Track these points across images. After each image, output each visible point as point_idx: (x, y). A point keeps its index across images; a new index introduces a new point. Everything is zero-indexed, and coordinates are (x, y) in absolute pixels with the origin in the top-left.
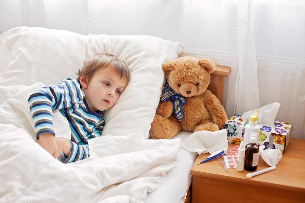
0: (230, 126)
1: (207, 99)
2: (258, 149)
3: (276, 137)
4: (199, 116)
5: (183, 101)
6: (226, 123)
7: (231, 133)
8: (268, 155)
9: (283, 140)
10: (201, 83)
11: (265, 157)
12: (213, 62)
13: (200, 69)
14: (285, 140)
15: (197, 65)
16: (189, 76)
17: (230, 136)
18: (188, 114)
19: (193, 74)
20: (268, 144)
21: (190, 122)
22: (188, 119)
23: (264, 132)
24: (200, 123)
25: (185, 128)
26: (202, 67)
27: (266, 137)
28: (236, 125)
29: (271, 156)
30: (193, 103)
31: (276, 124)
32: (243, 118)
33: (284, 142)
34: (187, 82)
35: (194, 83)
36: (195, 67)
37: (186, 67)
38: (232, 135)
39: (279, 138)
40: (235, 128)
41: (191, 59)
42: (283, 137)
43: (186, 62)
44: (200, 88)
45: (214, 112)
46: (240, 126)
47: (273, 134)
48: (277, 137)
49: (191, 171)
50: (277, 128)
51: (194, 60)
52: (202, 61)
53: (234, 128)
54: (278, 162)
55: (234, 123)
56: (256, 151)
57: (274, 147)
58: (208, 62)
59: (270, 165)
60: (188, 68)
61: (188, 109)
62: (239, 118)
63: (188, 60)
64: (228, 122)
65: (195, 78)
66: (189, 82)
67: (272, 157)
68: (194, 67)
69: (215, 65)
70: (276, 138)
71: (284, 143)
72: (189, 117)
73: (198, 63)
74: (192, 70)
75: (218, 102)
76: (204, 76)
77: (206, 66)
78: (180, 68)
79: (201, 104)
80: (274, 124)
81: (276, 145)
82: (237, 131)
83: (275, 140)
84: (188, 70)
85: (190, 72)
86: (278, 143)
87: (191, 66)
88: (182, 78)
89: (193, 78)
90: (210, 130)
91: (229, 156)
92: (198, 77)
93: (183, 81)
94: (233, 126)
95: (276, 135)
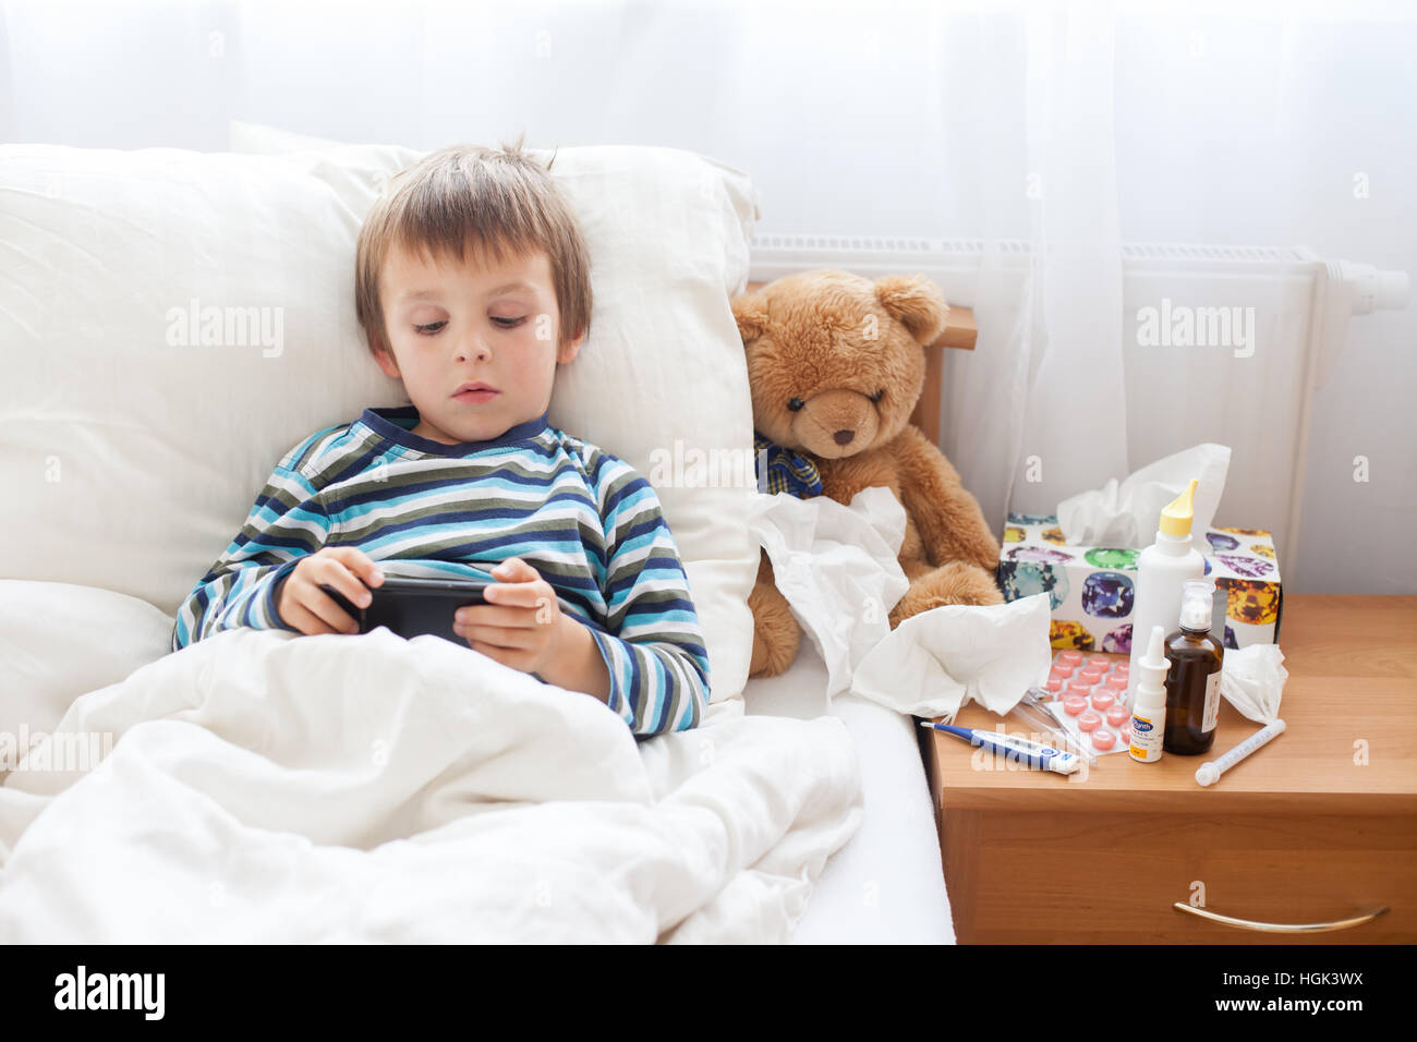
0: (1025, 569)
1: (913, 465)
3: (1239, 593)
5: (816, 478)
6: (1004, 557)
9: (1270, 605)
10: (894, 391)
11: (1230, 687)
12: (938, 293)
13: (887, 326)
14: (1276, 602)
15: (874, 310)
16: (841, 361)
19: (858, 348)
26: (892, 315)
28: (1053, 561)
31: (1213, 540)
33: (1272, 611)
34: (834, 389)
35: (866, 391)
36: (866, 317)
37: (825, 318)
39: (1251, 599)
40: (1047, 576)
41: (841, 282)
42: (1271, 592)
43: (823, 299)
44: (890, 412)
45: (942, 524)
46: (1067, 563)
47: (1223, 583)
48: (1243, 596)
50: (1225, 556)
52: (895, 290)
53: (1044, 579)
55: (1037, 556)
56: (1215, 663)
57: (1231, 641)
58: (918, 295)
59: (1258, 717)
60: (835, 324)
62: (1047, 527)
63: (830, 287)
64: (1012, 554)
65: (870, 370)
66: (846, 389)
68: (860, 316)
70: (1238, 600)
71: (1273, 616)
73: (874, 300)
74: (853, 334)
76: (906, 358)
77: (910, 310)
78: (800, 326)
80: (1206, 540)
81: (1240, 628)
82: (1057, 589)
83: (1236, 610)
84: (835, 334)
85: (845, 340)
86: (1248, 618)
87: (846, 312)
88: (808, 371)
89: (862, 371)
90: (962, 591)
91: (1074, 701)
92: (880, 363)
93: (814, 384)
94: (1041, 568)
95: (1241, 584)
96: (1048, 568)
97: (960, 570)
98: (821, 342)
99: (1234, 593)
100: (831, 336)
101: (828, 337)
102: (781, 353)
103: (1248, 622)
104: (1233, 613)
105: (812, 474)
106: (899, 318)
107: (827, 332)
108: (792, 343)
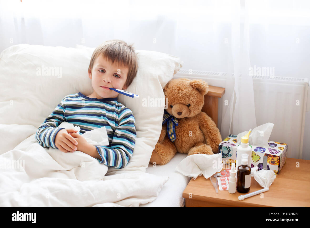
0: (224, 147)
1: (202, 121)
2: (250, 171)
4: (194, 138)
5: (176, 122)
6: (220, 144)
7: (225, 155)
8: (261, 177)
9: (277, 161)
10: (192, 105)
11: (258, 179)
12: (206, 83)
13: (191, 90)
14: (278, 161)
15: (189, 87)
16: (179, 97)
17: (224, 157)
18: (183, 136)
19: (184, 95)
20: (262, 165)
21: (185, 144)
22: (182, 141)
23: (258, 153)
24: (194, 145)
25: (180, 150)
26: (193, 88)
27: (260, 158)
28: (230, 146)
29: (265, 177)
30: (188, 125)
31: (270, 144)
32: (237, 138)
33: (278, 162)
34: (178, 103)
35: (185, 104)
36: (187, 88)
37: (178, 88)
38: (226, 157)
39: (273, 159)
40: (229, 149)
41: (183, 80)
42: (277, 158)
43: (178, 84)
44: (192, 109)
45: (208, 134)
46: (234, 147)
47: (267, 155)
48: (271, 158)
49: (183, 194)
50: (271, 149)
51: (186, 81)
52: (194, 83)
53: (228, 150)
54: (271, 183)
55: (228, 145)
56: (248, 173)
57: (268, 168)
58: (199, 84)
59: (263, 186)
60: (179, 89)
61: (183, 131)
62: (234, 138)
63: (180, 81)
64: (222, 144)
65: (186, 99)
66: (181, 103)
67: (265, 179)
68: (185, 88)
69: (208, 87)
70: (270, 159)
71: (278, 164)
72: (183, 139)
73: (189, 84)
74: (183, 91)
75: (213, 125)
76: (196, 97)
77: (198, 87)
78: (172, 89)
79: (195, 127)
80: (268, 145)
81: (271, 166)
82: (231, 152)
83: (269, 161)
84: (179, 91)
85: (181, 93)
86: (272, 163)
87: (182, 87)
88: (173, 99)
89: (184, 100)
90: (203, 151)
91: (222, 178)
92: (189, 98)
93: (174, 102)
94: (227, 147)
95: (270, 155)
96: (229, 148)
97: (204, 146)
98: (176, 93)
99: (269, 157)
100: (178, 92)
101: (177, 92)
102: (168, 95)
103: (272, 164)
104: (269, 162)
105: (175, 122)
106: (195, 88)
107: (177, 91)
108: (170, 93)
